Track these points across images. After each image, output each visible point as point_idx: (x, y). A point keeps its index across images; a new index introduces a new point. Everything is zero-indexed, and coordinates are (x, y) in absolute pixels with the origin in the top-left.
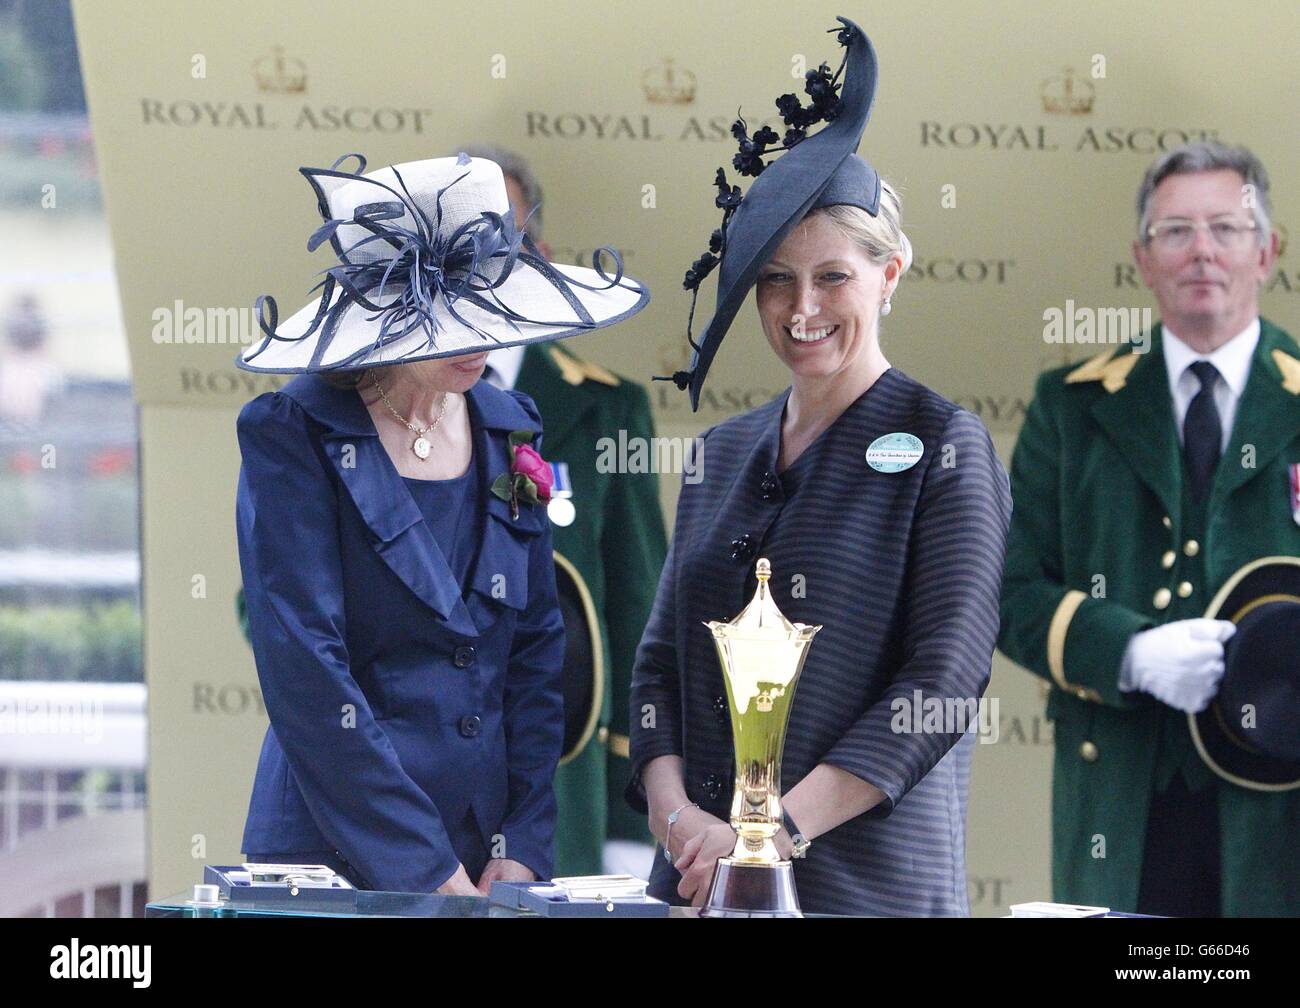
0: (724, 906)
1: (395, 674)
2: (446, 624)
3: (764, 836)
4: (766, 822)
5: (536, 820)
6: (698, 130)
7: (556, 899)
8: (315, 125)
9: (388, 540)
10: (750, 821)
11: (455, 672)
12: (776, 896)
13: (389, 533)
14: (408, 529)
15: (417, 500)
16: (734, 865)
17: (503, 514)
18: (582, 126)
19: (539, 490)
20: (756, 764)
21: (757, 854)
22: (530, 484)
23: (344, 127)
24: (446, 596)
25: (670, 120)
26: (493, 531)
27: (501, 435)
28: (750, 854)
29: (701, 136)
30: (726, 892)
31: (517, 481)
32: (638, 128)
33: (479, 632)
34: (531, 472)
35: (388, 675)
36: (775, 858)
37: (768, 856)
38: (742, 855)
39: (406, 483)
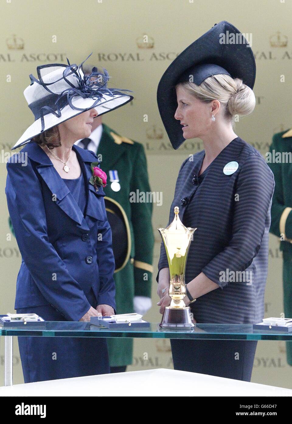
0: (168, 323)
1: (64, 245)
2: (80, 227)
3: (180, 299)
4: (181, 294)
5: (110, 291)
6: (155, 57)
7: (112, 322)
8: (28, 60)
9: (61, 200)
10: (175, 294)
11: (84, 242)
12: (185, 319)
13: (61, 198)
14: (66, 196)
15: (67, 186)
16: (171, 309)
17: (93, 190)
18: (117, 57)
19: (103, 181)
20: (177, 275)
21: (178, 305)
22: (100, 179)
23: (37, 60)
24: (79, 217)
25: (146, 54)
26: (91, 196)
27: (89, 164)
28: (176, 305)
29: (157, 59)
30: (168, 318)
31: (95, 179)
32: (135, 57)
33: (90, 229)
34: (99, 175)
35: (61, 245)
36: (184, 306)
37: (182, 305)
38: (173, 305)
39: (64, 181)
